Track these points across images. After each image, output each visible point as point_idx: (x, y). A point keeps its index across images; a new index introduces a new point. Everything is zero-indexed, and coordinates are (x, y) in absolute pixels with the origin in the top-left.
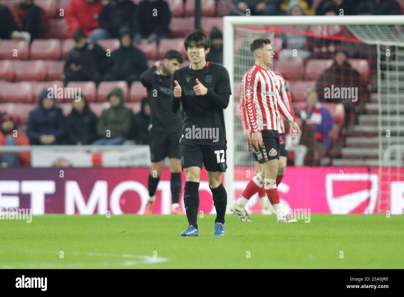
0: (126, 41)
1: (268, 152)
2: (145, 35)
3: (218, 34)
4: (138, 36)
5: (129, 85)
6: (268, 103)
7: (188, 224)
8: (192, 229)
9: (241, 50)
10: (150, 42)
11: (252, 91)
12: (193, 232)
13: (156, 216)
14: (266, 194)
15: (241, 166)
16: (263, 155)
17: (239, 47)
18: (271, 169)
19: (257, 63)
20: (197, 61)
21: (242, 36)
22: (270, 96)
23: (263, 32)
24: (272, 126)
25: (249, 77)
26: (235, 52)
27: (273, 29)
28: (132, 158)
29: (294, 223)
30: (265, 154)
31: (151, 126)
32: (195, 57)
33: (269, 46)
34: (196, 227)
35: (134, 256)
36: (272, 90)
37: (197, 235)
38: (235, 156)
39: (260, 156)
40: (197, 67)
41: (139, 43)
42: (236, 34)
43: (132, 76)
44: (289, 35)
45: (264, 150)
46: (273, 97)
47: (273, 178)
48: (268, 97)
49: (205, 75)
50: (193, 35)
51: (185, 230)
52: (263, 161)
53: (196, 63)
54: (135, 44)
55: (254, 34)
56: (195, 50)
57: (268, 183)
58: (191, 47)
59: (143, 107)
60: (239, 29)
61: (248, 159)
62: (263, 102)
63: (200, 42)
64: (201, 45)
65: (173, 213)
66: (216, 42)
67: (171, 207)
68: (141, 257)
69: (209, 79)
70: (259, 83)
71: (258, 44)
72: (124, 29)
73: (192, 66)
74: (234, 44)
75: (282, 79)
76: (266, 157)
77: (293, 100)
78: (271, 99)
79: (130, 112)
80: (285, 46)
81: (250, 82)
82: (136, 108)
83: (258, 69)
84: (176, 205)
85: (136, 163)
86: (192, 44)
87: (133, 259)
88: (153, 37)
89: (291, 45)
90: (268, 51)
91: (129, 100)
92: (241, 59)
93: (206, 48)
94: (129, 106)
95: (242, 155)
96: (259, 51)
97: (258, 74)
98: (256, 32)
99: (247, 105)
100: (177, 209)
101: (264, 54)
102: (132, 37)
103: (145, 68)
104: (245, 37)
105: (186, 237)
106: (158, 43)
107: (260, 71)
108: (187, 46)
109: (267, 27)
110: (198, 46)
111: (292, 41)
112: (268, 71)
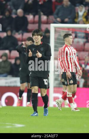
0: (9, 33)
1: (69, 81)
2: (17, 31)
3: (48, 31)
4: (14, 31)
5: (10, 52)
6: (71, 61)
7: (34, 111)
8: (35, 113)
9: (58, 38)
10: (19, 34)
11: (64, 55)
12: (36, 114)
13: (21, 107)
14: (67, 99)
15: (56, 87)
16: (67, 83)
17: (57, 37)
18: (70, 88)
19: (66, 43)
20: (37, 41)
21: (58, 32)
22: (72, 58)
23: (67, 31)
24: (72, 70)
25: (63, 49)
26: (55, 39)
27: (71, 29)
28: (11, 83)
29: (78, 111)
30: (68, 82)
31: (20, 69)
32: (36, 40)
33: (71, 37)
34: (37, 112)
35: (10, 124)
36: (72, 55)
37: (37, 116)
38: (54, 82)
39: (66, 83)
40: (37, 44)
41: (15, 34)
42: (56, 31)
43: (11, 48)
44: (78, 32)
45: (68, 81)
46: (73, 58)
47: (71, 92)
48: (70, 58)
49: (40, 47)
50: (36, 30)
51: (32, 114)
52: (67, 85)
53: (37, 42)
54: (13, 35)
55: (63, 32)
56: (36, 37)
57: (69, 94)
58: (35, 35)
59: (16, 61)
60: (57, 29)
61: (60, 84)
62: (68, 60)
63: (39, 33)
64: (39, 35)
65: (27, 106)
66: (47, 34)
67: (27, 104)
68: (13, 124)
69: (42, 49)
70: (67, 52)
71: (66, 36)
72: (8, 28)
73: (35, 44)
74: (55, 35)
75: (75, 51)
76: (68, 83)
77: (79, 60)
78: (72, 59)
79: (10, 63)
80: (76, 37)
81: (63, 52)
82: (13, 61)
83: (66, 46)
84: (29, 103)
85: (12, 85)
86: (35, 34)
87: (10, 125)
88: (20, 32)
89: (79, 36)
90: (70, 38)
91: (10, 58)
92: (57, 42)
93: (41, 36)
94: (10, 60)
95: (57, 82)
96: (67, 39)
97: (66, 48)
98: (64, 30)
99: (62, 61)
100: (29, 104)
101: (69, 40)
102: (12, 32)
103: (17, 45)
104: (59, 32)
105: (32, 117)
106: (23, 35)
107: (67, 47)
108: (33, 35)
109: (69, 29)
110: (38, 35)
111: (79, 35)
112: (70, 47)
